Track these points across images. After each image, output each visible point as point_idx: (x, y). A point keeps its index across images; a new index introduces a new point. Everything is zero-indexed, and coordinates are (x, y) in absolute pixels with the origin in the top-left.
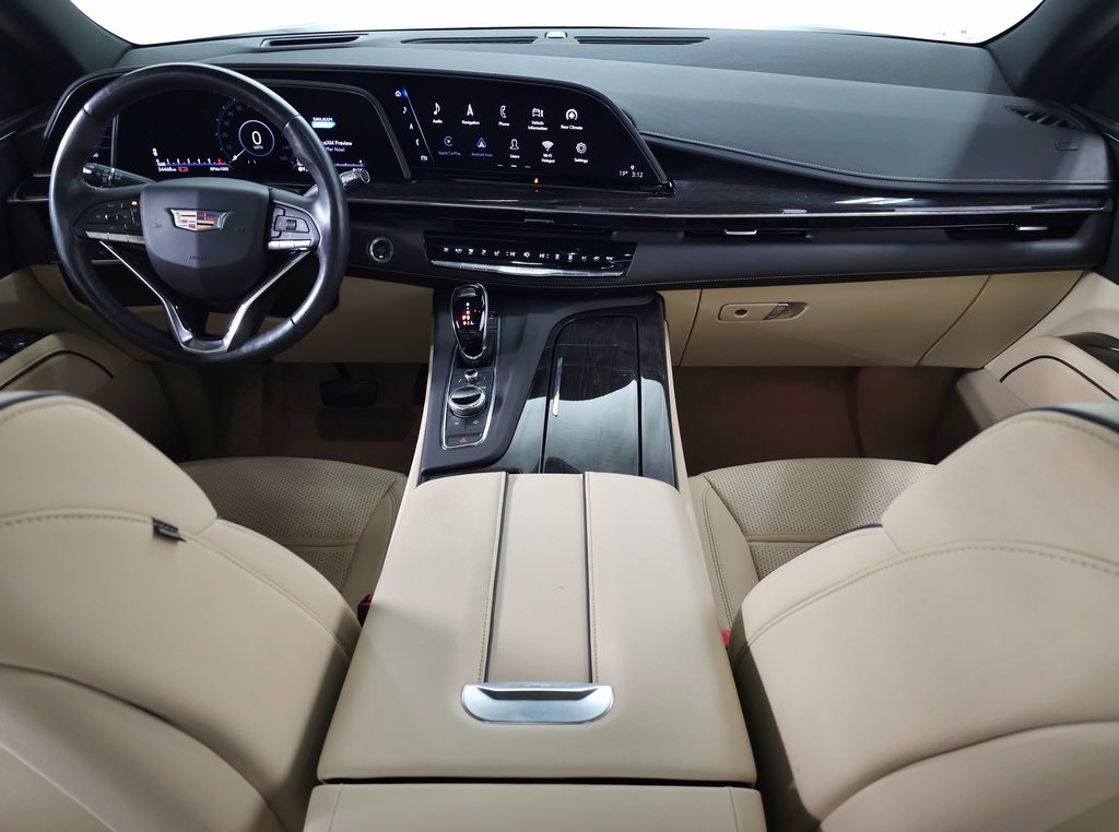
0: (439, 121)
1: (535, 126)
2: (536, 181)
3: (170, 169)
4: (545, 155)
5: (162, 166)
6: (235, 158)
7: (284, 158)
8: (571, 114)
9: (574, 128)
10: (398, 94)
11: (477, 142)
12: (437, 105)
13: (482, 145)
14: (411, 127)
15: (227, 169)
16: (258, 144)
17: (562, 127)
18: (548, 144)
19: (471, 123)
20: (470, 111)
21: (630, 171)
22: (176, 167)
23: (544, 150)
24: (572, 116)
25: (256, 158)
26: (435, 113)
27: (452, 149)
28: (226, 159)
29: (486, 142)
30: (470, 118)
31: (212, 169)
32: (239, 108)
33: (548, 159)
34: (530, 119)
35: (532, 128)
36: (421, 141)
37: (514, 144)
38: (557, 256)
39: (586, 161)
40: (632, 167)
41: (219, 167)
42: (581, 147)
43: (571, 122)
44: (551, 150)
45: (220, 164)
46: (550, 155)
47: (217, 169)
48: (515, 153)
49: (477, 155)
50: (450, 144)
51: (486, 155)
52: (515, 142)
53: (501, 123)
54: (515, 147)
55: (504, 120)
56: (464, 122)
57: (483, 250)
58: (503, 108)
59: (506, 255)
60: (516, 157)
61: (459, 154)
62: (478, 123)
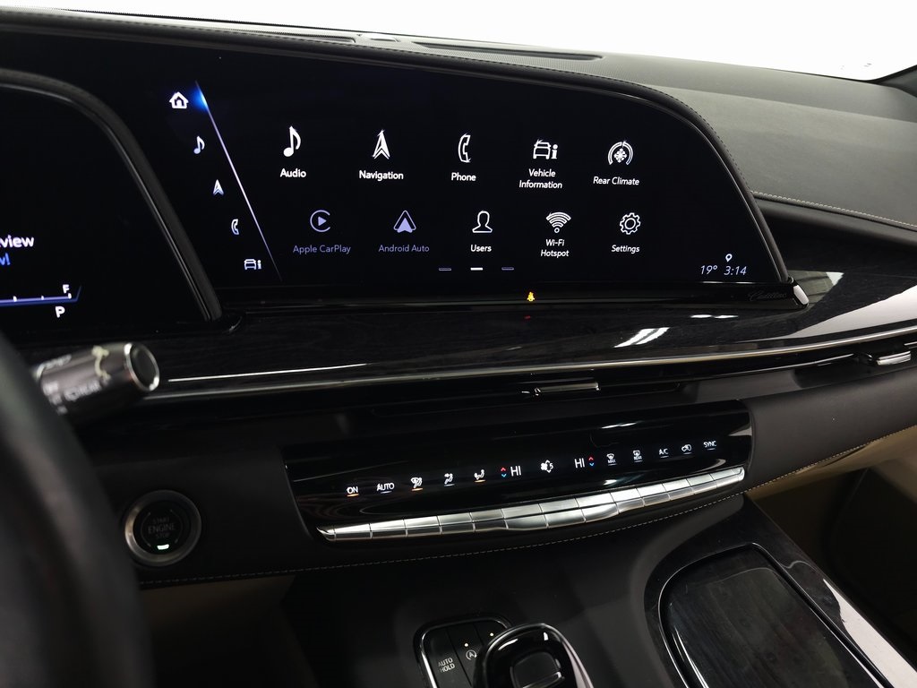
0: (298, 173)
1: (534, 179)
2: (531, 297)
4: (550, 243)
8: (620, 153)
9: (621, 181)
10: (178, 101)
11: (394, 218)
12: (293, 132)
13: (405, 227)
14: (218, 188)
17: (597, 180)
18: (558, 219)
19: (381, 177)
20: (382, 148)
21: (723, 264)
23: (548, 231)
24: (620, 156)
26: (288, 152)
27: (328, 239)
29: (416, 219)
30: (381, 164)
33: (554, 250)
34: (525, 164)
35: (528, 184)
36: (246, 224)
37: (483, 222)
38: (611, 457)
39: (635, 250)
40: (729, 257)
42: (630, 222)
43: (620, 169)
44: (566, 230)
46: (561, 242)
48: (481, 240)
49: (393, 249)
50: (323, 227)
51: (415, 248)
52: (484, 217)
53: (455, 175)
54: (483, 228)
55: (464, 169)
56: (363, 174)
57: (447, 475)
58: (465, 140)
59: (504, 476)
60: (482, 249)
61: (347, 250)
62: (400, 176)
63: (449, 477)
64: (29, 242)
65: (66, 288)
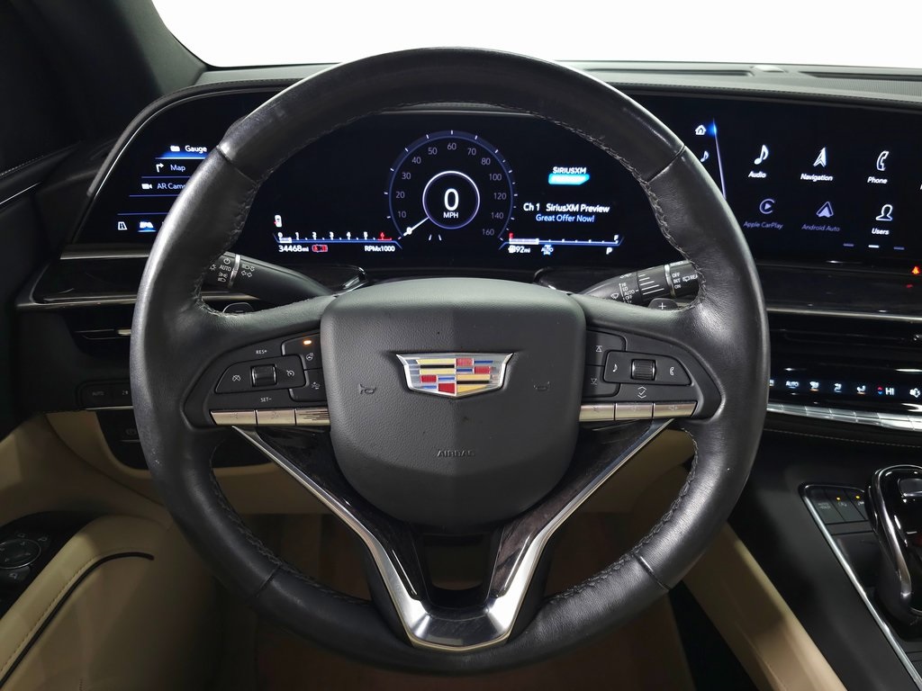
0: (761, 175)
2: (916, 271)
3: (299, 249)
5: (287, 244)
6: (409, 231)
7: (489, 232)
10: (700, 130)
11: (819, 207)
12: (764, 149)
13: (825, 213)
15: (392, 249)
16: (451, 211)
19: (815, 178)
20: (822, 159)
22: (309, 245)
25: (443, 232)
26: (758, 161)
27: (769, 219)
28: (393, 234)
29: (836, 208)
30: (819, 170)
31: (367, 248)
32: (432, 151)
37: (886, 212)
41: (379, 245)
45: (383, 240)
47: (376, 249)
48: (881, 225)
49: (813, 228)
50: (768, 210)
51: (829, 228)
52: (888, 209)
53: (872, 179)
54: (885, 217)
55: (879, 175)
56: (805, 177)
57: (836, 385)
58: (884, 155)
59: (880, 393)
60: (881, 232)
61: (780, 227)
62: (830, 178)
63: (838, 386)
64: (606, 210)
65: (616, 237)
